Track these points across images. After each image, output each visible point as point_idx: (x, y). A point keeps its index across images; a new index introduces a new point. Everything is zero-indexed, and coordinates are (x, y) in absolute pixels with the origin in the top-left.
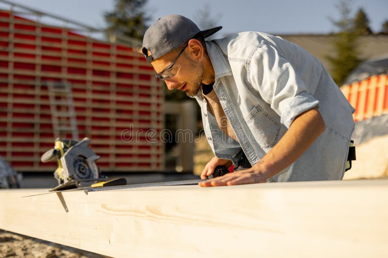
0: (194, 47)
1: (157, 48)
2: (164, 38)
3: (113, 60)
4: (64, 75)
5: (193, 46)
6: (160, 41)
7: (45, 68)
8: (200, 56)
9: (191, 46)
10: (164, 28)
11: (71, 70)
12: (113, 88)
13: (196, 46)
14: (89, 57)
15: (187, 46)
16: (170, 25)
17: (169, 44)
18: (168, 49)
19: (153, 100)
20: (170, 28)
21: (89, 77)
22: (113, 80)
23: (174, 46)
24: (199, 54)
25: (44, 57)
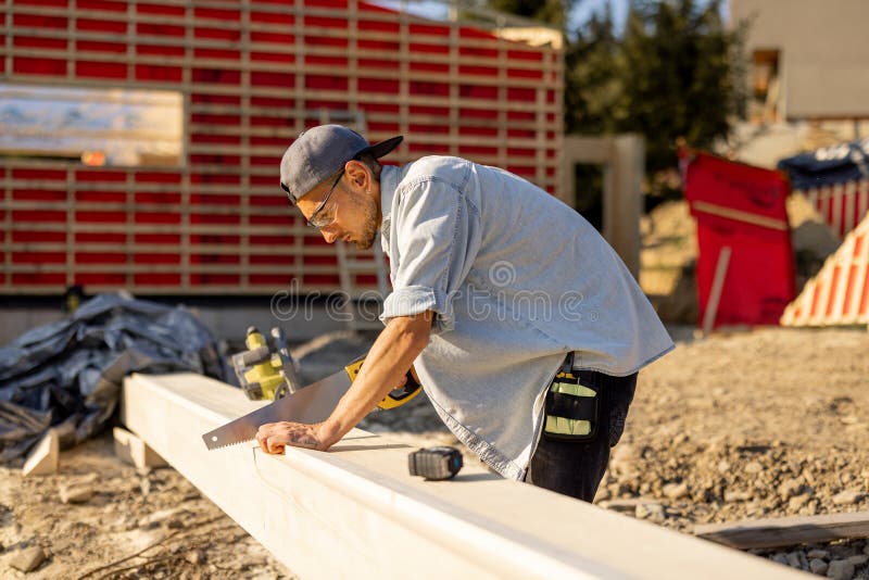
0: (355, 173)
1: (298, 182)
2: (306, 165)
3: (453, 58)
4: (353, 95)
5: (353, 171)
6: (301, 171)
7: (312, 82)
8: (367, 186)
9: (351, 172)
10: (305, 150)
11: (366, 85)
12: (453, 119)
13: (358, 171)
14: (404, 55)
15: (344, 172)
16: (315, 143)
17: (315, 173)
18: (314, 181)
19: (541, 143)
20: (315, 148)
21: (404, 98)
22: (454, 101)
23: (323, 175)
24: (365, 184)
25: (310, 59)
